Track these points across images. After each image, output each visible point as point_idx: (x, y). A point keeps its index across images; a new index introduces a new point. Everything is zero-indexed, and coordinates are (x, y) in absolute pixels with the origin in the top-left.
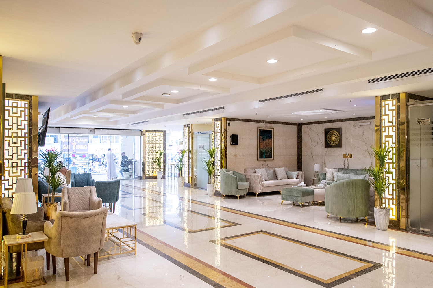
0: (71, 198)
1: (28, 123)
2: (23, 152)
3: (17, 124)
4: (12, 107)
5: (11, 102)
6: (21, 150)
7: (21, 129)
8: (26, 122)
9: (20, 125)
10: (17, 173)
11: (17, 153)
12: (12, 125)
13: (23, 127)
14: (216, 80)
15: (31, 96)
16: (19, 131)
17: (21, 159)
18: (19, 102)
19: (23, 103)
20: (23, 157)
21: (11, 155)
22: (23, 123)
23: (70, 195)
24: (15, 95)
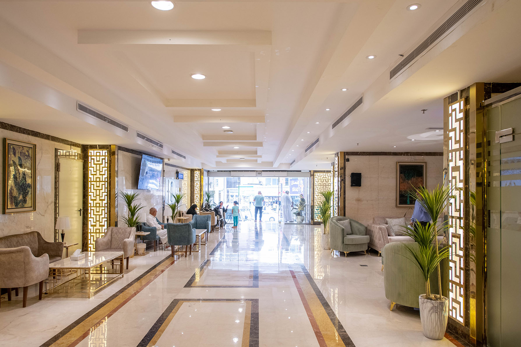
0: (113, 236)
1: (108, 169)
2: (104, 194)
3: (100, 170)
4: (97, 156)
5: (95, 151)
6: (102, 193)
7: (102, 175)
8: (106, 169)
9: (102, 171)
10: (99, 212)
11: (99, 195)
12: (96, 172)
13: (103, 173)
14: (220, 110)
15: (110, 146)
16: (101, 176)
17: (102, 200)
18: (101, 151)
19: (104, 151)
20: (104, 199)
21: (95, 197)
22: (104, 169)
23: (113, 234)
24: (99, 145)
